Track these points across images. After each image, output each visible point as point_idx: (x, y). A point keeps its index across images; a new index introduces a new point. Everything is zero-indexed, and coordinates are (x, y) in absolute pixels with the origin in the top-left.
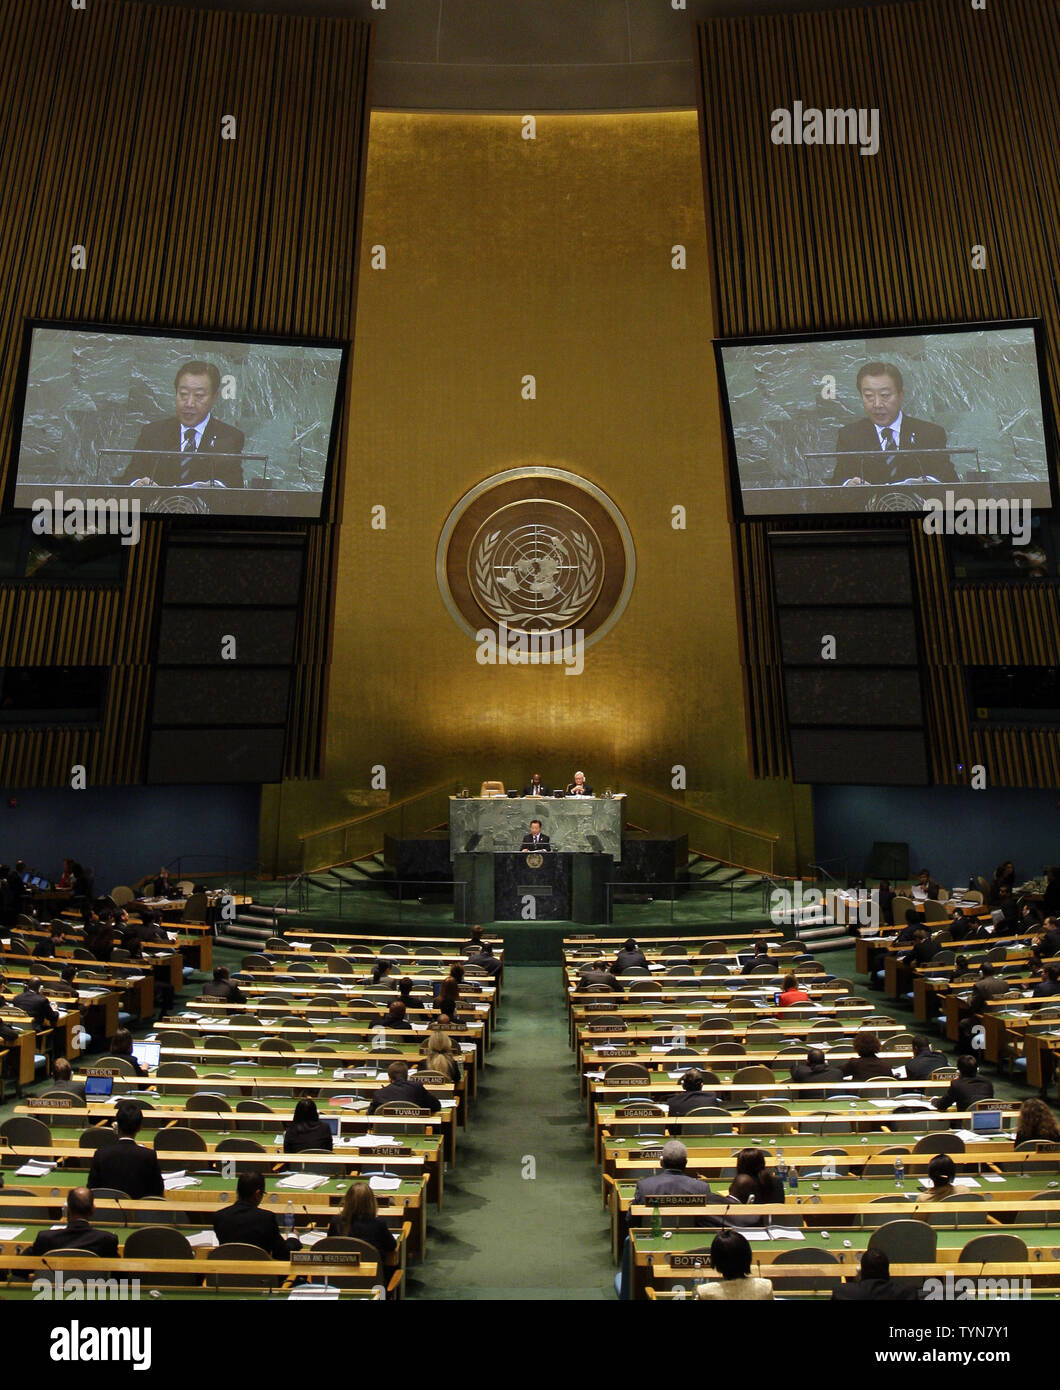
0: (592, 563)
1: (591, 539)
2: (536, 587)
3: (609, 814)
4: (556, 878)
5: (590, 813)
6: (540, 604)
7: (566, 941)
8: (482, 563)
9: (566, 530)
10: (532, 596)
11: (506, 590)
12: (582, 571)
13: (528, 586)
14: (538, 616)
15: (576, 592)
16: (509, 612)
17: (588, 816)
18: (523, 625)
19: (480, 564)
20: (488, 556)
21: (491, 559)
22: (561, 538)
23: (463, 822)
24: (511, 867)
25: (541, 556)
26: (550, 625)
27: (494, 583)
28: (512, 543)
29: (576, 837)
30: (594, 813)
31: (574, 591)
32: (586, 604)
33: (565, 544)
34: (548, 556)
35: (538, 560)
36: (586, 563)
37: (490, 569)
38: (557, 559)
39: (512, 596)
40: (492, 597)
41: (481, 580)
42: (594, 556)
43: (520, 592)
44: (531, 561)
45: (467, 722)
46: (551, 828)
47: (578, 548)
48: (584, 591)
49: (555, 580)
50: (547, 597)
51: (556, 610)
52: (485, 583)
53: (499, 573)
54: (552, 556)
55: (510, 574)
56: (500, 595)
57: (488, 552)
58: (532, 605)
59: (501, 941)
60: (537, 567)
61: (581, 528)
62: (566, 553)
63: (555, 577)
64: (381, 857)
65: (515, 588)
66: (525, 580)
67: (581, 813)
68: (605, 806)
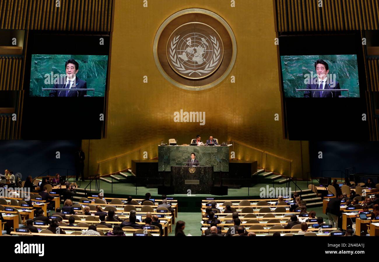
0: (218, 49)
1: (218, 39)
2: (194, 59)
3: (224, 152)
4: (201, 177)
5: (216, 152)
6: (196, 66)
7: (203, 201)
8: (172, 49)
9: (208, 35)
10: (193, 63)
11: (182, 60)
12: (214, 52)
13: (191, 59)
14: (196, 71)
15: (212, 61)
16: (184, 69)
17: (215, 153)
18: (189, 75)
19: (171, 49)
20: (175, 46)
21: (176, 47)
22: (205, 38)
23: (163, 155)
24: (182, 172)
25: (197, 46)
26: (201, 75)
27: (177, 57)
28: (185, 41)
29: (210, 162)
30: (218, 152)
31: (211, 61)
32: (216, 66)
33: (207, 41)
34: (200, 46)
35: (196, 48)
36: (216, 49)
37: (176, 52)
38: (203, 47)
39: (185, 63)
40: (177, 63)
41: (172, 56)
42: (219, 46)
43: (188, 61)
44: (193, 48)
45: (166, 115)
46: (200, 158)
47: (213, 43)
48: (215, 61)
49: (203, 56)
50: (200, 63)
51: (203, 69)
52: (174, 57)
53: (179, 53)
54: (201, 46)
55: (184, 53)
56: (180, 62)
57: (175, 44)
58: (193, 66)
59: (176, 201)
60: (195, 50)
61: (214, 34)
62: (208, 44)
63: (203, 55)
64: (130, 171)
65: (186, 59)
66: (190, 56)
67: (213, 152)
68: (223, 149)
